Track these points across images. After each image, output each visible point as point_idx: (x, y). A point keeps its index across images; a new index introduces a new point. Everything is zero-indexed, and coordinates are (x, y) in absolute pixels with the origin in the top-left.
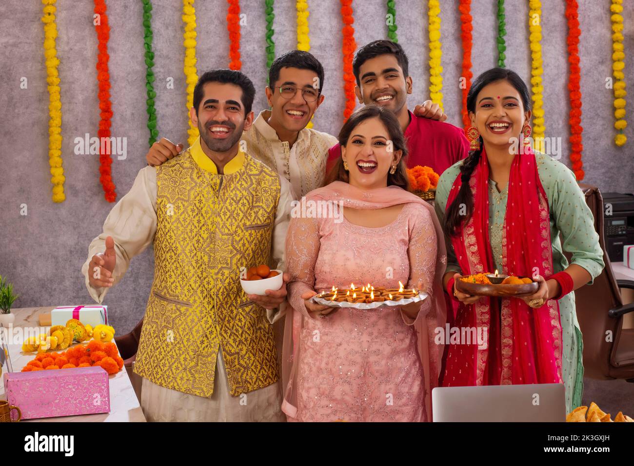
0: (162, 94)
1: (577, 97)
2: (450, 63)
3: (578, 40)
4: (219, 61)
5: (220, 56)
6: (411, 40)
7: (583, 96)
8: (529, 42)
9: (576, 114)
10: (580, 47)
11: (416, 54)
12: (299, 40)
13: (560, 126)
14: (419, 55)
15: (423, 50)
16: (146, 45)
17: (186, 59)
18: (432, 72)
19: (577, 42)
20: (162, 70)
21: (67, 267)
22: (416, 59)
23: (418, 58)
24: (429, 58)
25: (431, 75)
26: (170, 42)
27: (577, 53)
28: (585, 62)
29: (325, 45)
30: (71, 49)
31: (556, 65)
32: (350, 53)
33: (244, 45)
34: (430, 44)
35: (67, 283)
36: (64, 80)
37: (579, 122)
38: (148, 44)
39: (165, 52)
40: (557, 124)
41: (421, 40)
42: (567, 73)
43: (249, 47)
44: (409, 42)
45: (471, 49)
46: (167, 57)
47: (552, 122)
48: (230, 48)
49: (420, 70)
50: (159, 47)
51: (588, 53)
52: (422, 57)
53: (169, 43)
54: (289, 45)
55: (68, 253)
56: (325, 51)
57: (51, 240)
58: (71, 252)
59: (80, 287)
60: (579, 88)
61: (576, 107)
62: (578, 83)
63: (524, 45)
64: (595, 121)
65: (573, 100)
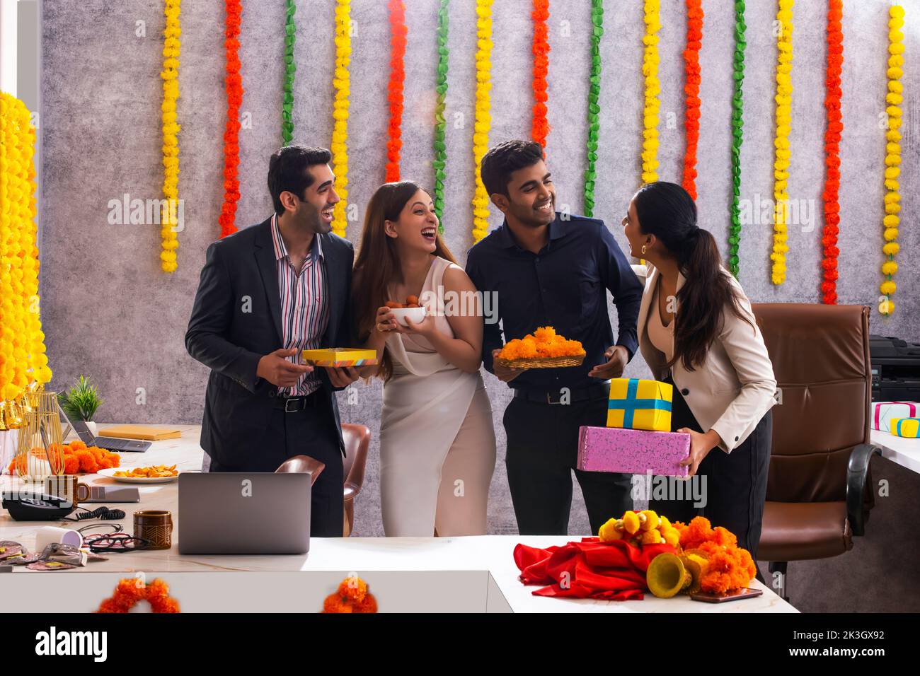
1: (833, 210)
2: (670, 157)
3: (840, 137)
4: (376, 138)
5: (377, 132)
6: (621, 126)
7: (842, 209)
8: (774, 136)
9: (831, 232)
10: (842, 146)
11: (626, 143)
12: (477, 118)
13: (811, 246)
14: (630, 145)
15: (636, 139)
16: (285, 114)
17: (335, 134)
18: (645, 167)
19: (838, 139)
21: (173, 380)
22: (626, 150)
23: (629, 148)
24: (643, 150)
25: (644, 171)
26: (317, 111)
27: (837, 153)
28: (847, 166)
29: (511, 126)
30: (195, 114)
31: (810, 167)
32: (540, 137)
34: (644, 132)
35: (172, 401)
36: (184, 151)
37: (835, 243)
38: (287, 113)
39: (310, 124)
40: (807, 242)
41: (635, 127)
42: (824, 178)
43: (416, 123)
44: (618, 127)
45: (696, 140)
46: (313, 130)
47: (801, 241)
48: (389, 123)
49: (630, 164)
50: (303, 117)
51: (853, 154)
52: (635, 149)
53: (315, 114)
55: (176, 363)
56: (511, 133)
57: (156, 346)
58: (179, 363)
59: (187, 406)
60: (836, 198)
61: (831, 222)
62: (836, 191)
63: (768, 140)
64: (857, 242)
65: (828, 214)
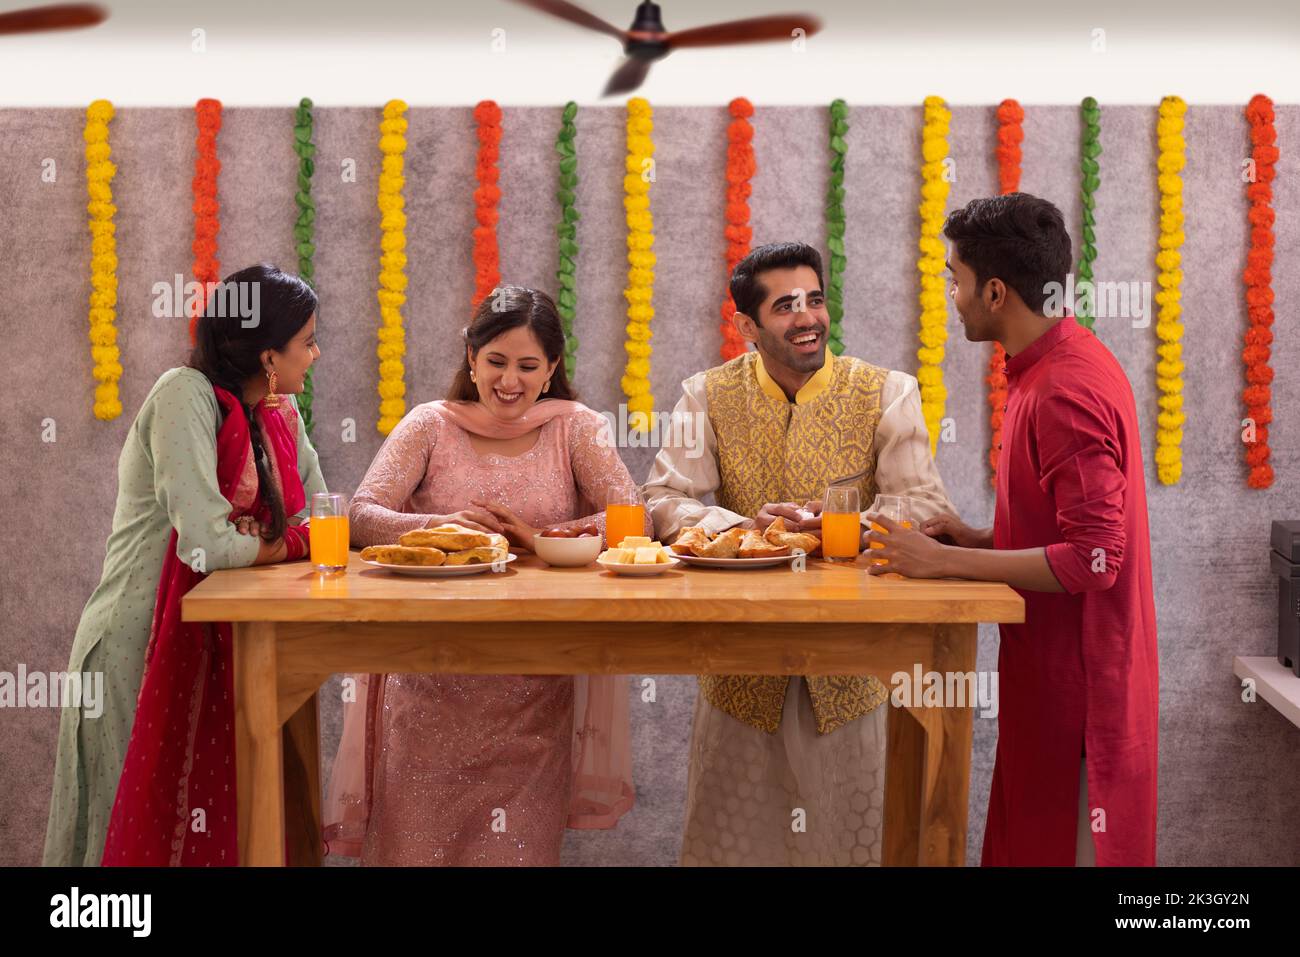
0: (328, 249)
5: (456, 174)
6: (883, 157)
8: (1157, 172)
9: (1259, 339)
11: (892, 188)
12: (630, 147)
14: (899, 190)
15: (909, 179)
20: (331, 198)
22: (894, 200)
23: (898, 197)
24: (920, 199)
25: (922, 236)
26: (351, 139)
31: (1220, 225)
33: (510, 153)
34: (924, 168)
40: (1215, 358)
41: (907, 159)
43: (524, 157)
44: (879, 161)
47: (1204, 355)
49: (901, 225)
52: (908, 197)
53: (348, 143)
54: (609, 157)
61: (1260, 322)
63: (1146, 178)
